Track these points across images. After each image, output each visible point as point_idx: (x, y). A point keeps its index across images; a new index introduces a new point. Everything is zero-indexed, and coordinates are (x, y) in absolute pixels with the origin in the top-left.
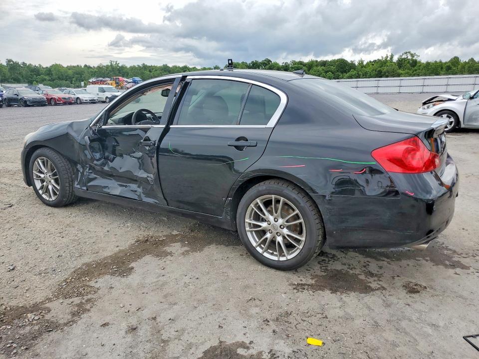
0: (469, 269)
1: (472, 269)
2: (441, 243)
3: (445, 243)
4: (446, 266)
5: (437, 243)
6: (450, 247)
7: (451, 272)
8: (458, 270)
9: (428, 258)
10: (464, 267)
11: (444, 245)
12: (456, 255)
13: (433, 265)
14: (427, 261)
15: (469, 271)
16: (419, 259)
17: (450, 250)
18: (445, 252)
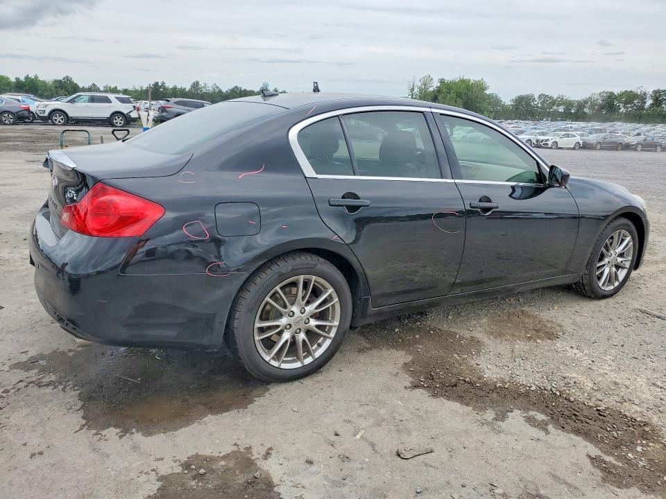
0: (10, 366)
1: (6, 368)
2: (67, 388)
3: (61, 394)
4: (42, 357)
5: (74, 386)
6: (49, 390)
7: (33, 352)
8: (24, 358)
9: (71, 354)
10: (17, 366)
11: (61, 387)
12: (34, 379)
13: (58, 349)
14: (70, 351)
15: (10, 363)
16: (80, 349)
17: (48, 385)
18: (53, 378)
